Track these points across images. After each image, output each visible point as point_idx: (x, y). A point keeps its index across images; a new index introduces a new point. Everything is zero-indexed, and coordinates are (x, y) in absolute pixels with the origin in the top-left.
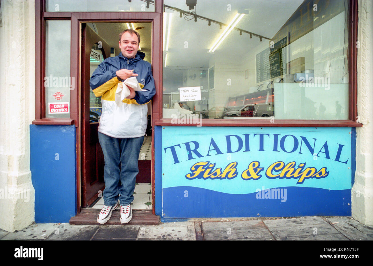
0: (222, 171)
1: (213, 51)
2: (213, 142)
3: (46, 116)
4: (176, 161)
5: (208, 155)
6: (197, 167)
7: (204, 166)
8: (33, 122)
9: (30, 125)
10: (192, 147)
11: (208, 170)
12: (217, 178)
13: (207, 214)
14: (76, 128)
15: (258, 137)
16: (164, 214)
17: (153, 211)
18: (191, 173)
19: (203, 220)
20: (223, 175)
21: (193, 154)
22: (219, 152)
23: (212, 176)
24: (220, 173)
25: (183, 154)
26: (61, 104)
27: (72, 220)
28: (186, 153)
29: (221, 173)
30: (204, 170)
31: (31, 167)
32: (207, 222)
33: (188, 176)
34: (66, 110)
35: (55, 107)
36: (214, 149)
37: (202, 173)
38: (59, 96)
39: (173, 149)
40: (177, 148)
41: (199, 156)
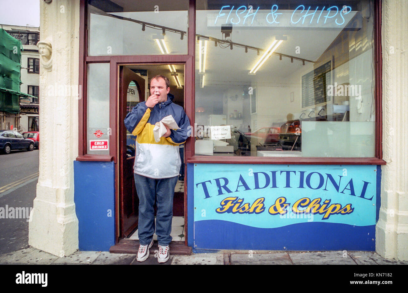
0: (250, 206)
1: (254, 72)
2: (241, 179)
3: (88, 153)
4: (207, 196)
5: (237, 191)
6: (226, 202)
7: (233, 201)
8: (76, 159)
9: (74, 161)
10: (222, 183)
11: (237, 205)
12: (246, 212)
13: (235, 247)
14: (115, 164)
15: (284, 174)
16: (196, 246)
17: (186, 243)
18: (221, 207)
19: (232, 251)
20: (251, 210)
21: (223, 190)
22: (247, 188)
23: (241, 211)
24: (248, 208)
25: (213, 189)
26: (101, 142)
27: (112, 249)
28: (217, 189)
29: (249, 208)
30: (233, 205)
31: (75, 200)
32: (236, 253)
33: (218, 210)
34: (106, 147)
35: (95, 144)
36: (243, 185)
37: (231, 208)
38: (99, 134)
39: (204, 184)
40: (207, 184)
41: (229, 191)
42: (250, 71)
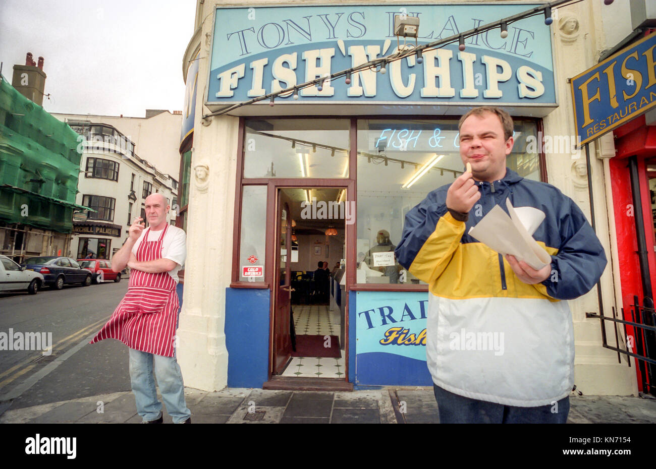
0: (416, 337)
1: (408, 187)
2: (407, 308)
3: (240, 280)
4: (371, 326)
5: (402, 320)
6: (391, 333)
7: (398, 332)
8: (230, 285)
9: (227, 288)
10: (386, 312)
11: (403, 336)
12: (411, 344)
13: (400, 383)
14: (271, 291)
16: (358, 382)
17: (347, 379)
18: (385, 338)
19: (397, 388)
20: (418, 342)
21: (387, 320)
22: (413, 318)
23: (407, 342)
24: (414, 339)
25: (376, 318)
26: (255, 268)
27: (265, 385)
28: (381, 318)
29: (416, 339)
30: (398, 335)
31: (226, 331)
32: (402, 390)
33: (383, 342)
34: (260, 274)
35: (248, 270)
36: (408, 314)
37: (396, 339)
38: (253, 259)
39: (367, 313)
40: (371, 313)
41: (393, 321)
42: (403, 185)
